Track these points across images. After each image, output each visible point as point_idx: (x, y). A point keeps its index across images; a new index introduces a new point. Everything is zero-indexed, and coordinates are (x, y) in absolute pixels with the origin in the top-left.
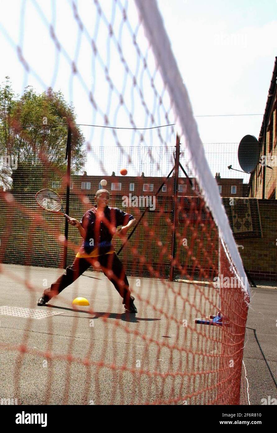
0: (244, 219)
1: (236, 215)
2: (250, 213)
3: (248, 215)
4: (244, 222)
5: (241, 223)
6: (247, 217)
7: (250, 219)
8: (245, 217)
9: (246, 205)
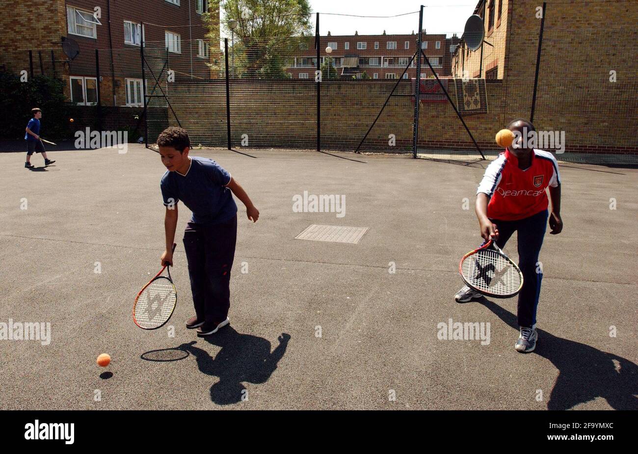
0: (473, 98)
1: (467, 94)
2: (478, 92)
3: (477, 94)
4: (473, 100)
5: (471, 101)
6: (476, 96)
7: (478, 97)
8: (474, 96)
9: (475, 85)
